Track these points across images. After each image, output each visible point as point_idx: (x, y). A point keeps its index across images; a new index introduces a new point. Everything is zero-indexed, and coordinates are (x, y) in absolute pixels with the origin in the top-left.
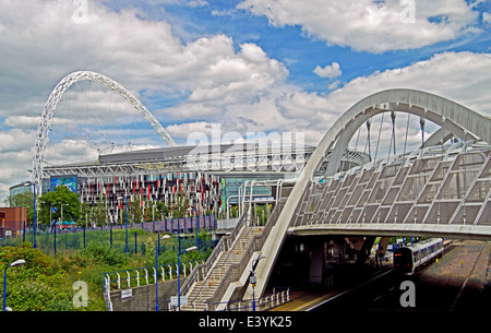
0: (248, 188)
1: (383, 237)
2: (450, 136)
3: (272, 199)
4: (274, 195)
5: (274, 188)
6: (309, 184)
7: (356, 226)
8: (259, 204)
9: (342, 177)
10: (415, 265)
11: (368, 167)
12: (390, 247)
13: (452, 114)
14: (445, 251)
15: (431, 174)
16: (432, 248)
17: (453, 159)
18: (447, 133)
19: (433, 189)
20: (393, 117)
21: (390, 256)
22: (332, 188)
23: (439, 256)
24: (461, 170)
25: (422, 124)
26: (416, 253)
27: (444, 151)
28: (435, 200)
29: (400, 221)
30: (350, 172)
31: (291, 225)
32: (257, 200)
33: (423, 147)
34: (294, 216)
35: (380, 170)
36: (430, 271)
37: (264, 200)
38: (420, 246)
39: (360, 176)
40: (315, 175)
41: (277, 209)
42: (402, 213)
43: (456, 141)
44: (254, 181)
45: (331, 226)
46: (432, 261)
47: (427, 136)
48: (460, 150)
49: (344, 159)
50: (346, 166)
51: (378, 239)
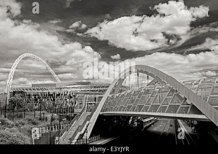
0: (86, 98)
1: (133, 117)
2: (157, 82)
3: (94, 102)
4: (95, 101)
5: (95, 98)
6: (108, 97)
7: (124, 113)
8: (90, 104)
9: (120, 95)
10: (144, 127)
11: (129, 91)
12: (136, 120)
13: (158, 74)
14: (155, 122)
15: (150, 95)
16: (150, 121)
17: (158, 90)
18: (156, 81)
19: (151, 100)
20: (138, 74)
21: (136, 123)
22: (116, 98)
23: (153, 124)
24: (161, 94)
25: (148, 77)
26: (145, 123)
27: (155, 87)
28: (152, 104)
29: (139, 111)
30: (123, 93)
31: (101, 111)
32: (89, 102)
33: (148, 85)
34: (102, 108)
35: (133, 93)
36: (149, 129)
37: (91, 102)
38: (146, 120)
39: (126, 95)
40: (110, 94)
41: (96, 106)
42: (140, 108)
43: (159, 84)
44: (88, 95)
45: (115, 112)
46: (150, 125)
47: (150, 81)
48: (160, 87)
49: (121, 89)
50: (121, 91)
51: (131, 118)
